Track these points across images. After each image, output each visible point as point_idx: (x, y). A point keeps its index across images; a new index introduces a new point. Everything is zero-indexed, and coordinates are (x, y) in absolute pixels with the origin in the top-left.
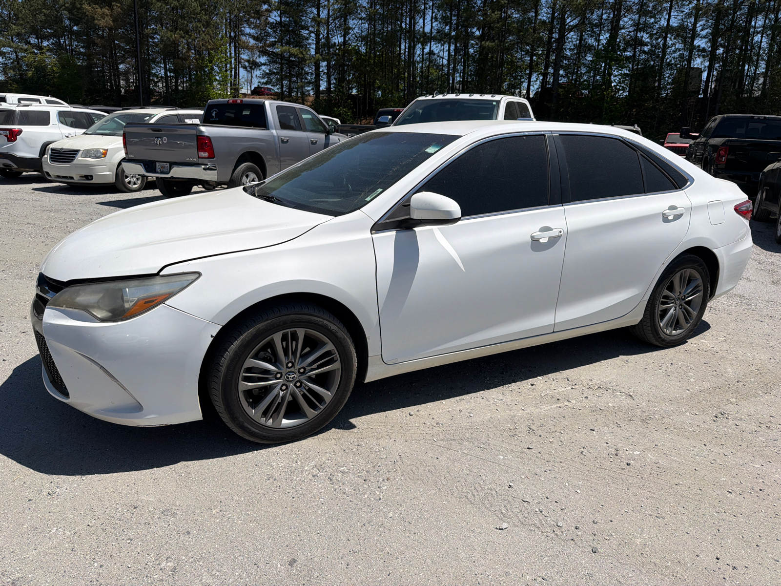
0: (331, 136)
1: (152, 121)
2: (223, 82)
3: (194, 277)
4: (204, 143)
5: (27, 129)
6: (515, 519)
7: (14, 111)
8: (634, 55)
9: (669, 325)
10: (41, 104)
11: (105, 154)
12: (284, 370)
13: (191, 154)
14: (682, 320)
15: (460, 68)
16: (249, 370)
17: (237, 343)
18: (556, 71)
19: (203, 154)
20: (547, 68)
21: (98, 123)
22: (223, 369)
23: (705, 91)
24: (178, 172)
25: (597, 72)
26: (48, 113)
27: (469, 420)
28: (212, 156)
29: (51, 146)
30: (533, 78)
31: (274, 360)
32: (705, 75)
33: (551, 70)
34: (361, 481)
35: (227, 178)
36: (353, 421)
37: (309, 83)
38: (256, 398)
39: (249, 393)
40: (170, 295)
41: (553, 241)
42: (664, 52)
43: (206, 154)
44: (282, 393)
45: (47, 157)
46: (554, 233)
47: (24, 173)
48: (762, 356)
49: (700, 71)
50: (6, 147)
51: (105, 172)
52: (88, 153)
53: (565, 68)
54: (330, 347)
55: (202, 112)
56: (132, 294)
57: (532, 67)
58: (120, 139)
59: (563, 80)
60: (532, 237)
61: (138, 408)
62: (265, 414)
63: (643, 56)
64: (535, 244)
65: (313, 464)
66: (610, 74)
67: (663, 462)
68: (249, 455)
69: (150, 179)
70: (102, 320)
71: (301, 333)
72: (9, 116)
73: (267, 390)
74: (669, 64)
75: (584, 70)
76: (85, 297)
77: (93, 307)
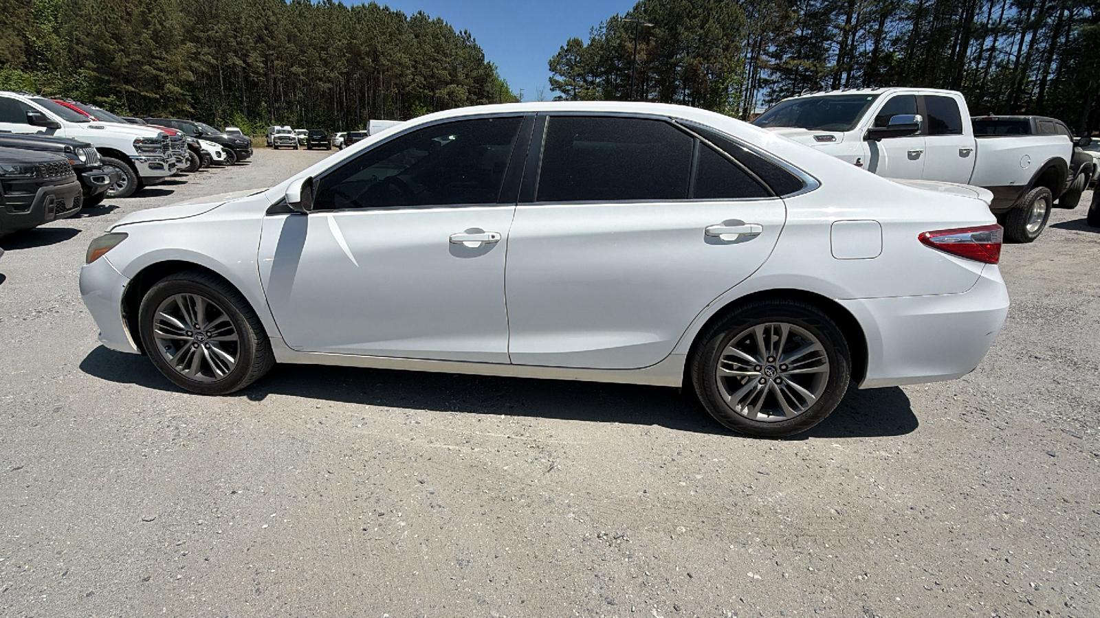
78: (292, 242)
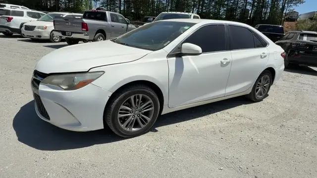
0: (129, 25)
1: (64, 16)
2: (86, 5)
3: (102, 73)
4: (84, 26)
5: (15, 18)
6: (225, 165)
7: (10, 10)
8: (228, 4)
9: (259, 94)
10: (20, 8)
11: (46, 28)
12: (134, 110)
13: (79, 29)
14: (262, 93)
15: (170, 5)
16: (121, 110)
17: (118, 99)
18: (202, 8)
19: (84, 29)
20: (199, 6)
21: (42, 17)
22: (112, 109)
23: (250, 17)
24: (74, 36)
25: (216, 8)
26: (23, 12)
27: (198, 128)
28: (87, 30)
29: (25, 24)
30: (195, 9)
31: (130, 106)
32: (250, 12)
33: (200, 7)
34: (165, 152)
35: (92, 39)
36: (156, 129)
37: (117, 7)
38: (123, 120)
39: (121, 119)
40: (93, 80)
41: (228, 63)
42: (238, 3)
43: (85, 30)
44: (133, 119)
45: (23, 28)
46: (228, 61)
47: (14, 34)
48: (288, 105)
49: (248, 10)
50: (7, 24)
51: (46, 35)
52: (39, 27)
53: (205, 7)
54: (151, 101)
55: (82, 15)
56: (78, 79)
57: (194, 6)
58: (53, 23)
59: (204, 11)
60: (221, 62)
61: (79, 124)
62: (126, 126)
63: (231, 4)
64: (222, 64)
65: (145, 145)
66: (220, 9)
67: (269, 143)
68: (121, 142)
69: (63, 38)
70: (65, 90)
71: (141, 96)
72: (8, 12)
73: (128, 117)
74: (239, 7)
75: (211, 8)
76: (56, 80)
77: (61, 84)
78: (179, 67)
